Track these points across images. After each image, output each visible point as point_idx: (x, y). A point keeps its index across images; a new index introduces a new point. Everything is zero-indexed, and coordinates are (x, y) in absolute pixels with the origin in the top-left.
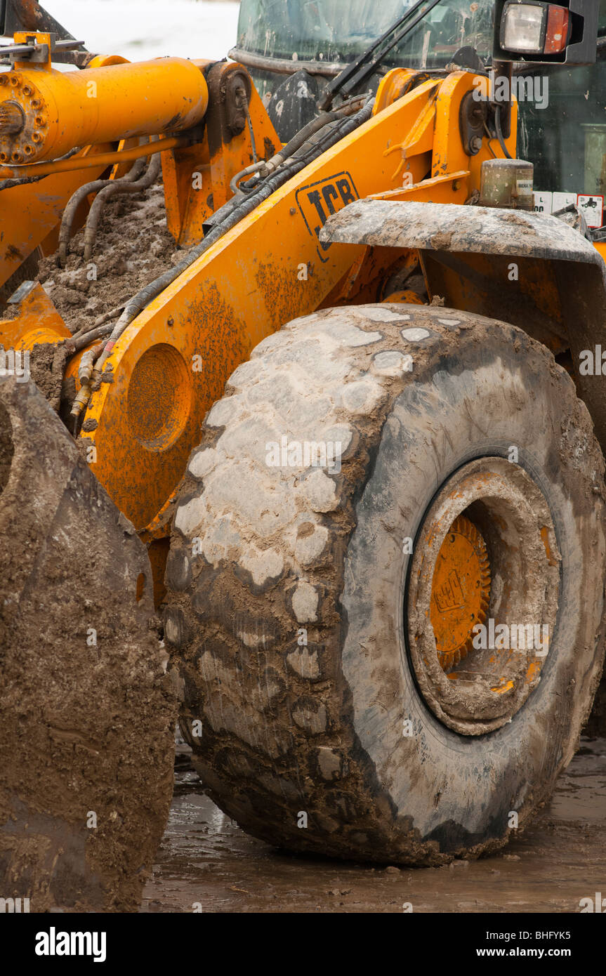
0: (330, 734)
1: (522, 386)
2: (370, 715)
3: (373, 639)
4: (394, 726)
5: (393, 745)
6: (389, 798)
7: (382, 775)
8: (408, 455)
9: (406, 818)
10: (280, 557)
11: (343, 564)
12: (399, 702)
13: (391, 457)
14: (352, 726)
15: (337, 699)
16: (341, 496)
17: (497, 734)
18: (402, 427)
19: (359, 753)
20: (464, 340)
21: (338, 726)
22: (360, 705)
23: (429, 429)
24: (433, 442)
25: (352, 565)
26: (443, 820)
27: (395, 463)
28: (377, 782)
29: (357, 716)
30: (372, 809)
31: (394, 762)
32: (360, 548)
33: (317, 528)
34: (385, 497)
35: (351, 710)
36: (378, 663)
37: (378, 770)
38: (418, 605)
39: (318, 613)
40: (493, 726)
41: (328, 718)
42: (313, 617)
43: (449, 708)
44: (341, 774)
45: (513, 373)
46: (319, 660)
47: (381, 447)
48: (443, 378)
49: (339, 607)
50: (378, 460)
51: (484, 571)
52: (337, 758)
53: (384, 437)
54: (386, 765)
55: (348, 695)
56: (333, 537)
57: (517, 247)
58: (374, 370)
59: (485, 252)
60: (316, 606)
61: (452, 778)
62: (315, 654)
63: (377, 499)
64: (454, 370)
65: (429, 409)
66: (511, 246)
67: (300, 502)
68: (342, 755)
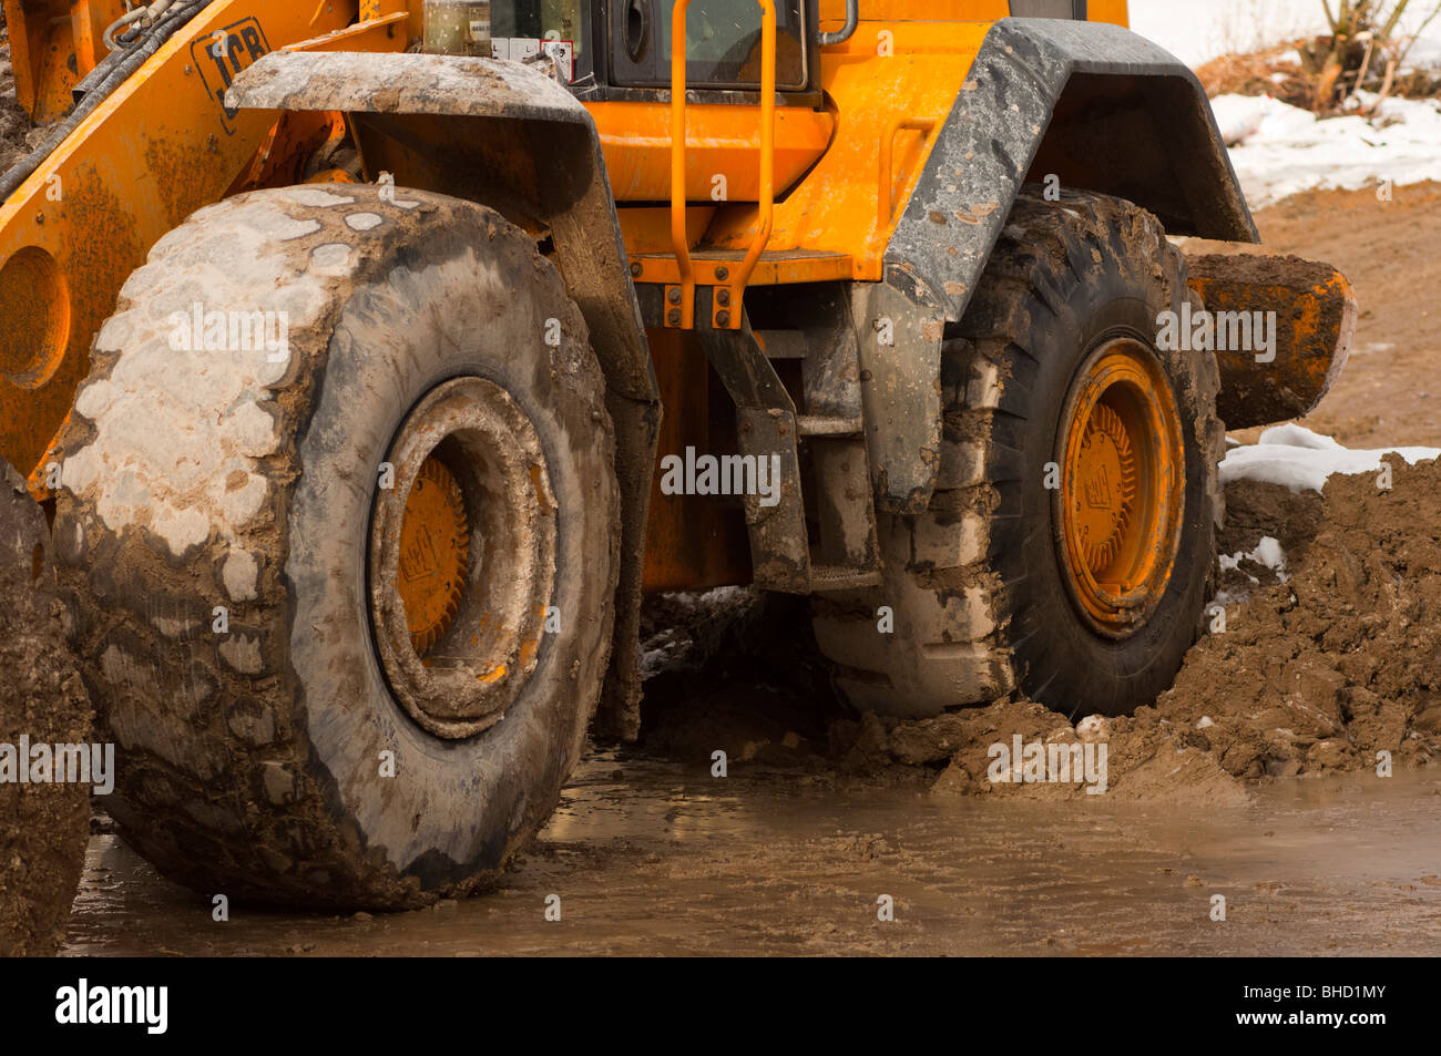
0: (279, 744)
1: (500, 284)
2: (328, 719)
3: (329, 620)
4: (359, 731)
5: (358, 755)
6: (356, 824)
7: (346, 795)
8: (363, 378)
9: (377, 848)
10: (204, 517)
11: (288, 523)
12: (365, 700)
13: (341, 382)
14: (306, 733)
15: (287, 699)
16: (281, 434)
17: (487, 735)
18: (353, 342)
19: (316, 767)
20: (427, 226)
21: (289, 734)
22: (316, 704)
23: (388, 342)
24: (394, 361)
25: (299, 524)
26: (424, 848)
27: (348, 389)
28: (340, 803)
29: (312, 719)
30: (336, 840)
31: (361, 776)
32: (308, 501)
33: (252, 477)
34: (337, 433)
35: (305, 712)
36: (336, 650)
37: (341, 788)
38: (383, 573)
39: (258, 588)
40: (481, 725)
41: (275, 724)
42: (252, 593)
43: (426, 704)
44: (294, 797)
45: (488, 268)
46: (261, 650)
47: (328, 369)
48: (402, 276)
49: (284, 579)
50: (326, 385)
51: (460, 526)
52: (288, 775)
53: (331, 355)
54: (351, 781)
55: (299, 692)
56: (274, 488)
57: (486, 105)
58: (313, 270)
59: (445, 112)
60: (254, 579)
61: (434, 794)
62: (256, 642)
63: (326, 436)
64: (415, 265)
65: (387, 317)
66: (477, 103)
67: (226, 445)
68: (295, 772)
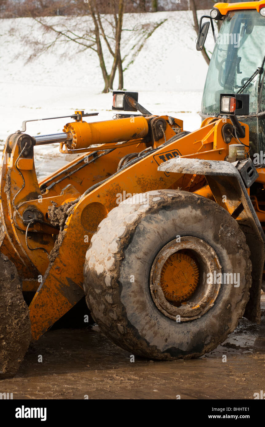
0: (119, 320)
1: (201, 215)
2: (134, 315)
3: (133, 292)
4: (144, 318)
5: (144, 324)
6: (146, 340)
7: (141, 333)
8: (147, 236)
9: (153, 346)
10: (103, 267)
11: (120, 269)
12: (146, 311)
13: (139, 237)
14: (126, 317)
15: (120, 310)
16: (119, 248)
17: (195, 321)
18: (144, 227)
19: (130, 326)
20: (174, 201)
21: (121, 318)
22: (129, 312)
23: (156, 228)
24: (158, 232)
25: (123, 269)
26: (170, 347)
27: (141, 239)
28: (139, 335)
29: (128, 315)
30: (138, 343)
31: (146, 329)
32: (127, 264)
33: (112, 258)
34: (137, 249)
35: (126, 313)
36: (136, 299)
37: (139, 331)
38: (155, 282)
39: (111, 284)
40: (192, 319)
41: (117, 315)
43: (172, 313)
44: (125, 332)
45: (196, 210)
46: (112, 298)
47: (135, 234)
48: (163, 212)
49: (119, 282)
50: (134, 237)
51: (195, 271)
52: (122, 327)
53: (136, 230)
54: (143, 329)
55: (124, 308)
56: (116, 261)
57: (201, 172)
58: (138, 210)
60: (110, 282)
61: (172, 334)
62: (111, 296)
63: (133, 249)
64: (169, 210)
65: (157, 222)
66: (199, 172)
67: (109, 250)
68: (124, 327)
